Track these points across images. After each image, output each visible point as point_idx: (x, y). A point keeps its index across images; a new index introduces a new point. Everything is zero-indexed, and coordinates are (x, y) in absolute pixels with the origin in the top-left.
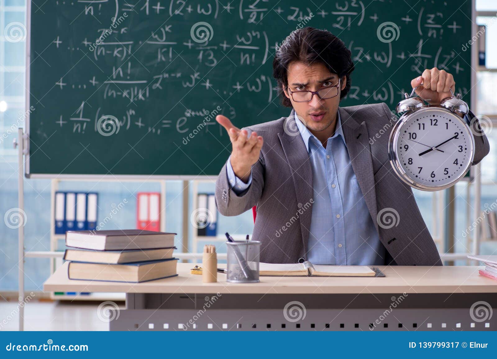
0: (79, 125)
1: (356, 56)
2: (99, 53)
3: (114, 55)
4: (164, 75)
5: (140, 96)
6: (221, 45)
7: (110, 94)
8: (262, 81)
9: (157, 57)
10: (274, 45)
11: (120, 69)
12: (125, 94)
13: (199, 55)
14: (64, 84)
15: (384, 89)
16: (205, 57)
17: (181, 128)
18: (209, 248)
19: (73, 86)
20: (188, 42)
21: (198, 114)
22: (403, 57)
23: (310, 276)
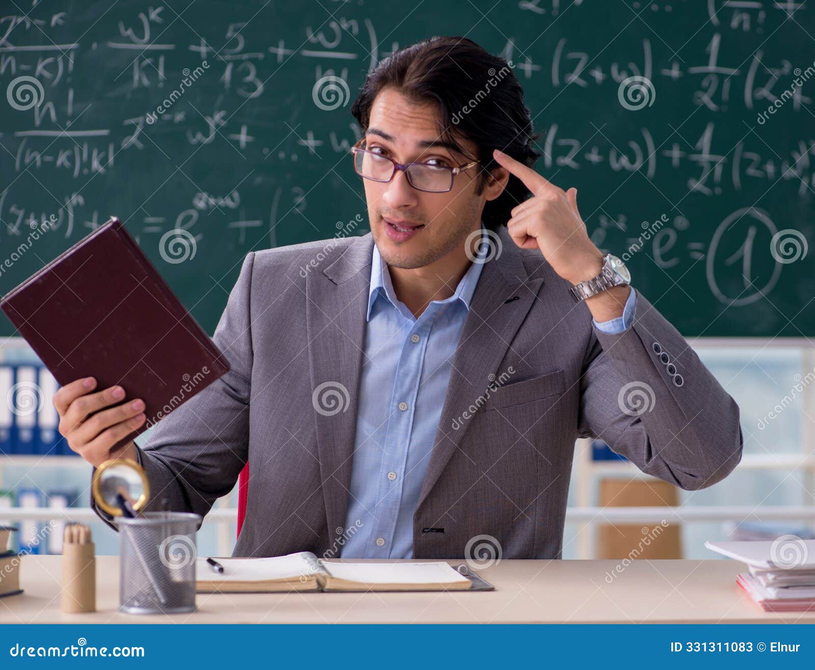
1: (572, 70)
2: (3, 70)
3: (38, 74)
5: (95, 164)
6: (272, 50)
7: (28, 160)
9: (129, 78)
10: (390, 50)
11: (49, 104)
13: (223, 71)
15: (634, 146)
16: (238, 76)
20: (199, 45)
21: (222, 202)
22: (675, 73)
23: (322, 591)
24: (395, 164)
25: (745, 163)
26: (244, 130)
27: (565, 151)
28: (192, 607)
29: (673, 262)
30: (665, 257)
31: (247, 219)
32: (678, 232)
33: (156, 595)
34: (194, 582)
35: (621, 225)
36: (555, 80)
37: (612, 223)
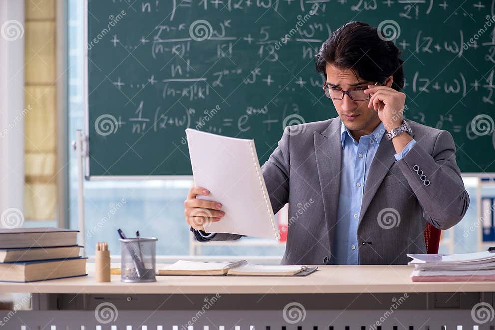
0: (138, 125)
1: (425, 46)
2: (157, 51)
3: (173, 53)
4: (224, 71)
5: (200, 94)
7: (169, 93)
9: (216, 53)
11: (179, 67)
12: (185, 92)
13: (259, 50)
14: (122, 84)
15: (456, 81)
16: (266, 52)
17: (242, 127)
18: (101, 246)
19: (132, 86)
20: (248, 37)
21: (259, 111)
22: (475, 46)
23: (226, 275)
24: (344, 92)
26: (269, 77)
27: (422, 84)
31: (272, 119)
33: (136, 273)
35: (450, 119)
36: (417, 50)
37: (446, 118)
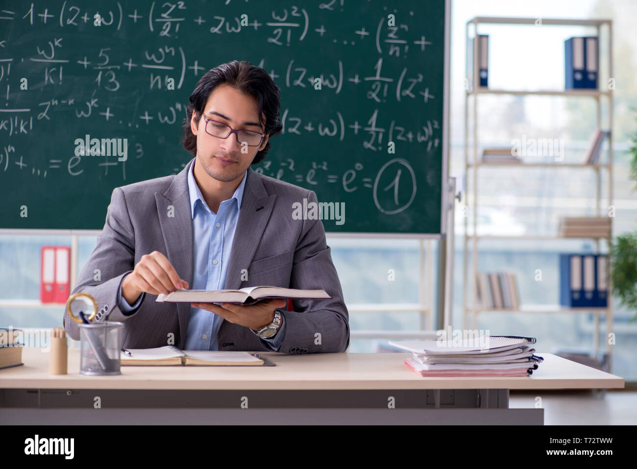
1: (298, 79)
4: (53, 101)
5: (22, 129)
6: (125, 64)
8: (177, 111)
9: (43, 79)
10: (193, 65)
12: (3, 125)
13: (97, 76)
15: (332, 121)
16: (105, 79)
17: (73, 170)
20: (83, 60)
22: (356, 80)
23: (184, 366)
25: (396, 133)
26: (108, 110)
27: (292, 125)
28: (119, 373)
29: (354, 189)
30: (349, 186)
31: (110, 161)
32: (357, 172)
33: (100, 365)
34: (119, 360)
35: (324, 168)
36: (288, 84)
37: (320, 166)
